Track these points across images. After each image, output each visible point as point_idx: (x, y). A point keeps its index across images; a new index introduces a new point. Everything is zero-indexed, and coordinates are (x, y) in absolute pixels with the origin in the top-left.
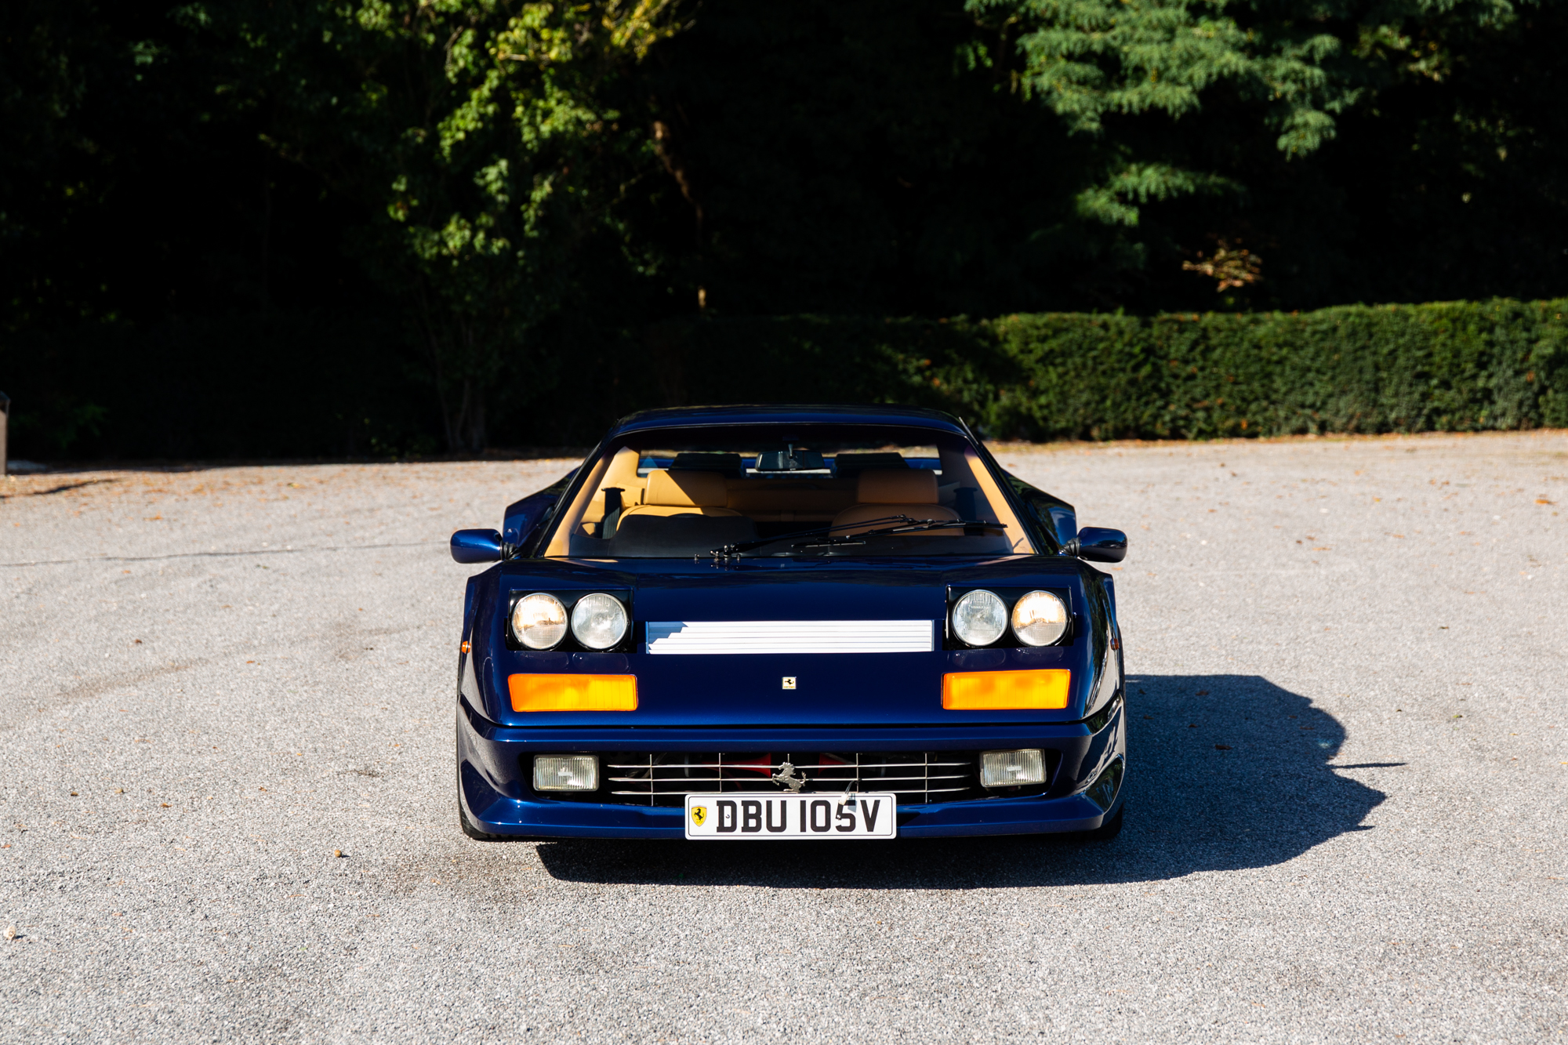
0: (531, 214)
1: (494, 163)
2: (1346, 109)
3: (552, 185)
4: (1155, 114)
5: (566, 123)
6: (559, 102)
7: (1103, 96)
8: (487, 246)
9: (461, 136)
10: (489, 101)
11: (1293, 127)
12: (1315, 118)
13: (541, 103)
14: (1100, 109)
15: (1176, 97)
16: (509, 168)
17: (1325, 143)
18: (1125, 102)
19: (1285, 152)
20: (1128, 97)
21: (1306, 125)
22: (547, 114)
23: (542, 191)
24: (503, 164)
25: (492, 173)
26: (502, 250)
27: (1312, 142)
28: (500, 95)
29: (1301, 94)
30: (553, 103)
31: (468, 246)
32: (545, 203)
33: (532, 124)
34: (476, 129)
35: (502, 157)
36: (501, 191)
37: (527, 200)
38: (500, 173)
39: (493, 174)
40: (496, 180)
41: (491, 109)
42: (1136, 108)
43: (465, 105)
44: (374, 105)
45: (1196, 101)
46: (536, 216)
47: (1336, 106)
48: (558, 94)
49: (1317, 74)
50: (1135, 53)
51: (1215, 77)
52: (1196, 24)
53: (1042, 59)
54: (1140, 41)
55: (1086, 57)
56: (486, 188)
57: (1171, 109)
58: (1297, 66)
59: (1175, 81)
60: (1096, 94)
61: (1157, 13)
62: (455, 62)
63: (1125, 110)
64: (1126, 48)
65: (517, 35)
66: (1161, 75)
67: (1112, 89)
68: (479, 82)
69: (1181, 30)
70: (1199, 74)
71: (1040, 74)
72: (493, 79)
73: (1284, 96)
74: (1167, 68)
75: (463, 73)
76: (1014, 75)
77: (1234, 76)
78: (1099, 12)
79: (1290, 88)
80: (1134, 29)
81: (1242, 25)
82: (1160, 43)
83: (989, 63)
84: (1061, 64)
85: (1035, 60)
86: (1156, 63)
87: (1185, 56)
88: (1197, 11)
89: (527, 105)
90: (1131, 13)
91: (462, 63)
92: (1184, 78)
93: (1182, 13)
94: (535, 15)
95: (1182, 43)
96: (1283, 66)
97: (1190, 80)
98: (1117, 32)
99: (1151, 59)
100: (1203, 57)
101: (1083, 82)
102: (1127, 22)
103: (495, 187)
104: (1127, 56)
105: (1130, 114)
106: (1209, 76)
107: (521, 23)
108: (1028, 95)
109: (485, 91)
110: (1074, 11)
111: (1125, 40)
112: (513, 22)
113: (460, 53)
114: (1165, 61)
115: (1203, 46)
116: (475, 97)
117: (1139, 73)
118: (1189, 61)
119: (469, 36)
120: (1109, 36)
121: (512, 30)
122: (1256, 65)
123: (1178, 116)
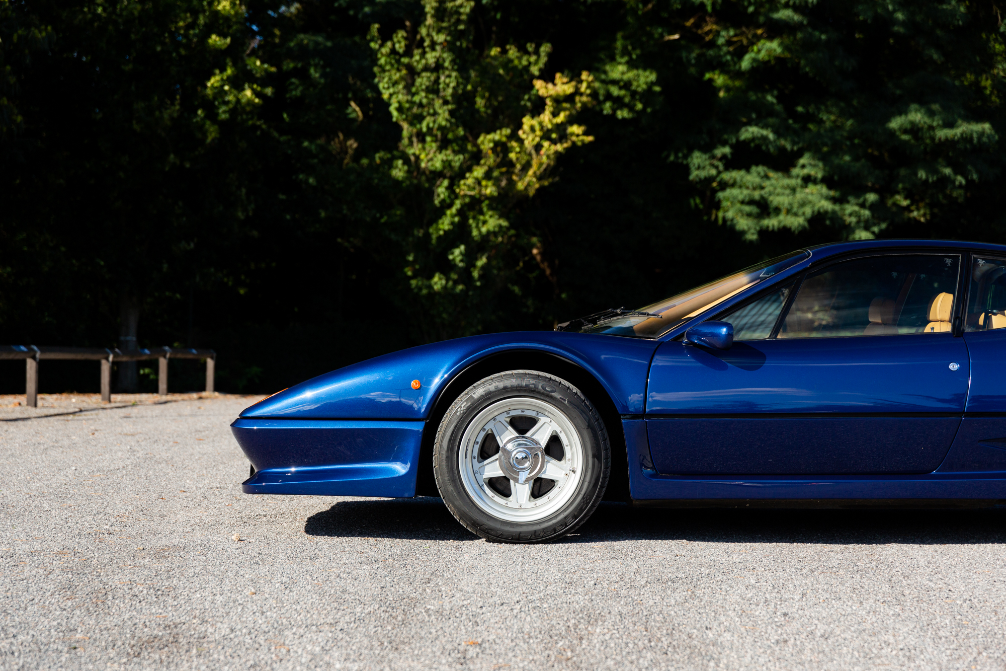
0: (476, 274)
1: (457, 247)
2: (881, 231)
3: (487, 258)
4: (785, 231)
5: (494, 227)
6: (491, 217)
7: (759, 222)
8: (454, 288)
9: (441, 233)
10: (456, 215)
12: (865, 235)
13: (482, 217)
14: (758, 228)
15: (795, 222)
16: (466, 249)
18: (770, 225)
20: (772, 223)
22: (485, 222)
23: (482, 261)
24: (462, 247)
25: (457, 252)
26: (462, 291)
28: (460, 212)
29: (858, 222)
30: (487, 217)
31: (445, 288)
32: (483, 268)
33: (477, 227)
34: (449, 229)
35: (462, 243)
36: (461, 261)
37: (474, 266)
38: (461, 252)
39: (457, 254)
40: (459, 255)
41: (456, 219)
42: (776, 228)
43: (444, 217)
45: (806, 224)
46: (479, 274)
47: (876, 229)
48: (490, 213)
49: (866, 213)
50: (775, 200)
51: (816, 213)
52: (806, 187)
53: (729, 204)
54: (778, 195)
55: (751, 202)
56: (454, 260)
57: (793, 229)
58: (856, 208)
59: (796, 214)
60: (755, 221)
61: (787, 181)
62: (439, 195)
63: (771, 228)
64: (771, 198)
65: (470, 181)
66: (789, 211)
67: (764, 218)
68: (450, 206)
69: (798, 190)
70: (808, 211)
71: (727, 211)
72: (458, 204)
73: (850, 223)
74: (792, 208)
75: (443, 201)
76: (714, 212)
77: (826, 212)
78: (757, 180)
79: (853, 220)
80: (775, 188)
81: (830, 187)
82: (788, 196)
83: (701, 206)
84: (738, 205)
85: (725, 204)
86: (786, 205)
87: (801, 202)
88: (807, 180)
89: (474, 218)
90: (773, 181)
91: (442, 196)
92: (800, 212)
93: (799, 181)
94: (479, 172)
95: (799, 196)
96: (850, 208)
97: (804, 214)
98: (767, 190)
99: (783, 204)
100: (810, 202)
101: (749, 215)
102: (772, 185)
103: (458, 259)
104: (771, 202)
105: (773, 230)
106: (813, 212)
107: (472, 175)
108: (720, 222)
109: (454, 210)
110: (744, 180)
111: (770, 194)
112: (468, 175)
113: (441, 191)
114: (790, 204)
115: (810, 197)
116: (448, 212)
117: (777, 210)
118: (803, 204)
119: (446, 183)
120: (763, 192)
121: (467, 179)
122: (837, 208)
123: (796, 232)
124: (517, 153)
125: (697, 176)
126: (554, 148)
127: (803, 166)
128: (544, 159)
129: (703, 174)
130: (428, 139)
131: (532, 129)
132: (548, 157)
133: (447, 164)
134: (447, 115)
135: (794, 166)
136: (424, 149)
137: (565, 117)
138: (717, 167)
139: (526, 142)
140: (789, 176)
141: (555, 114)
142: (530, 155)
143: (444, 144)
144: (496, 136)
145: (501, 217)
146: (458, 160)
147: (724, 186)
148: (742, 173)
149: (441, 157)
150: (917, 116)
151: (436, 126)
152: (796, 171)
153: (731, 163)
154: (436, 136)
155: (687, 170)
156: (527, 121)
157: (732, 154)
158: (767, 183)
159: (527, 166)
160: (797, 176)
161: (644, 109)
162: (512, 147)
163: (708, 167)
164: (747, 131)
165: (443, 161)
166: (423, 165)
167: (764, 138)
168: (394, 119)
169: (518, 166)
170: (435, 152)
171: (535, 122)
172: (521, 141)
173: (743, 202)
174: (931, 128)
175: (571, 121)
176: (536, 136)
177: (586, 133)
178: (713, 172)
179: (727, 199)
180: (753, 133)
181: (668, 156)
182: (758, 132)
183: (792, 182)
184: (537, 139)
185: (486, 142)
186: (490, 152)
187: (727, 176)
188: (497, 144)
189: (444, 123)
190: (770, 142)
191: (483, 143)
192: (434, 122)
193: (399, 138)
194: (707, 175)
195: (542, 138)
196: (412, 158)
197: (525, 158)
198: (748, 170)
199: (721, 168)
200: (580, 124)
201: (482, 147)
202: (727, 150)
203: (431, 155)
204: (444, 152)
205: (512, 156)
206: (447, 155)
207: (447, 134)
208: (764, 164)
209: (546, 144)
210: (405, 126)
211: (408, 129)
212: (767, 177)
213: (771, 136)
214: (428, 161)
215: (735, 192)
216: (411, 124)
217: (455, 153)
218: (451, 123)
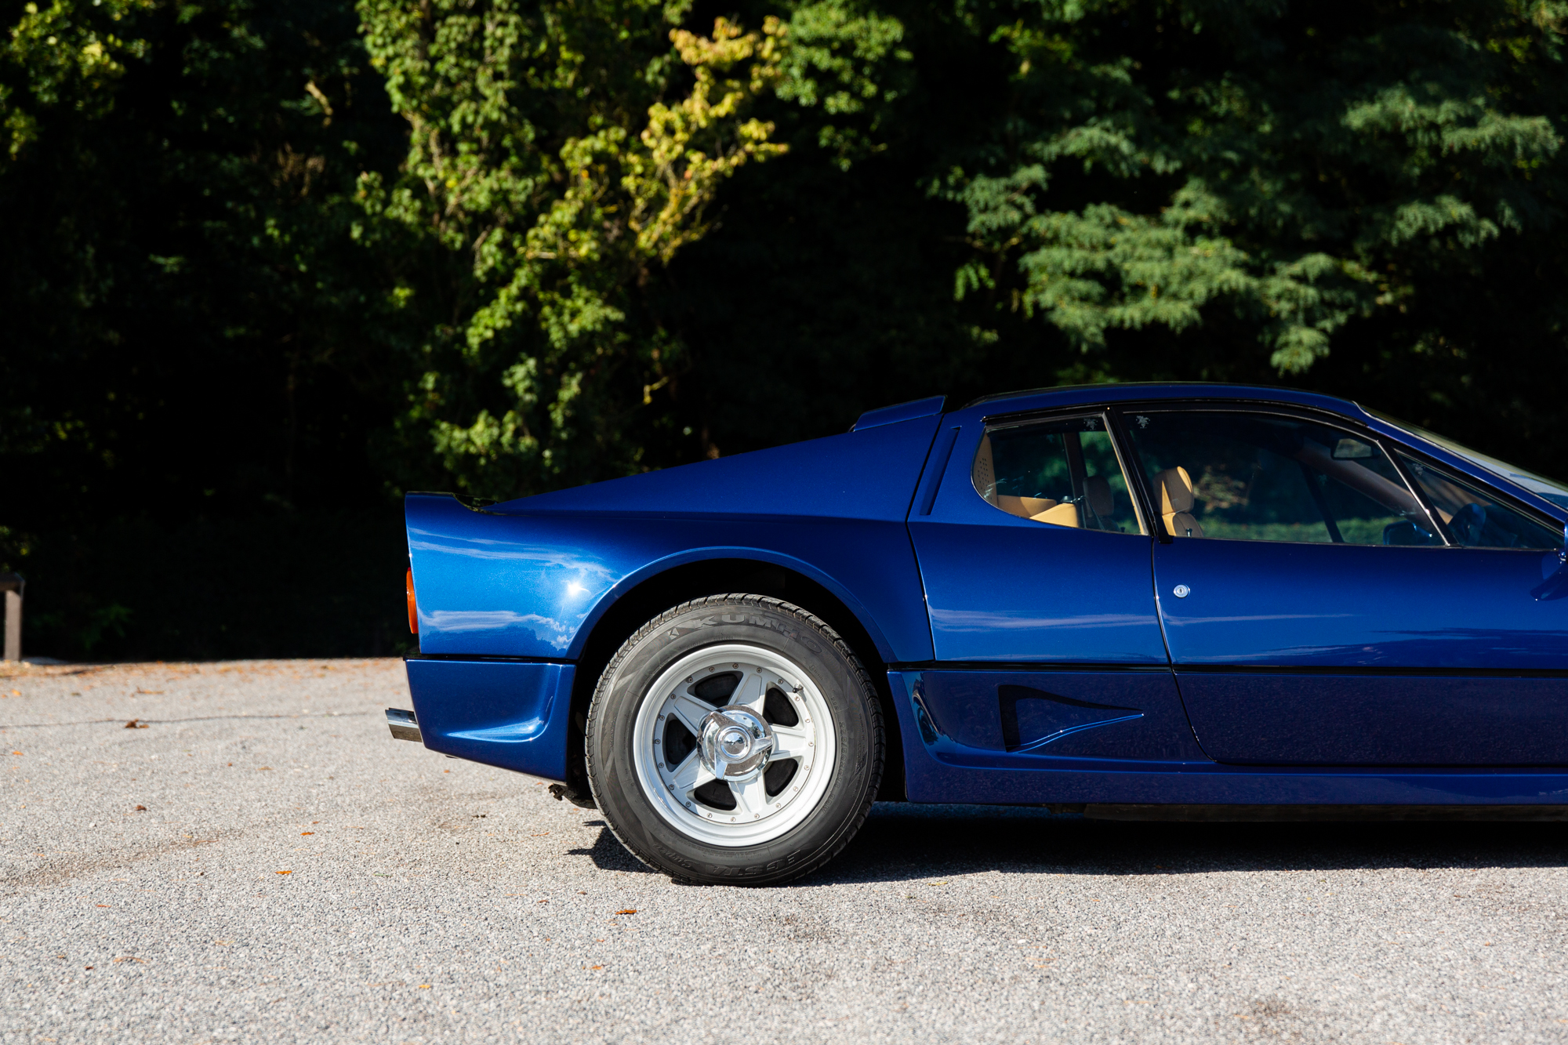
0: (558, 417)
1: (522, 362)
2: (1338, 328)
3: (581, 382)
4: (1156, 328)
5: (594, 323)
6: (587, 301)
7: (1104, 311)
8: (514, 444)
9: (489, 334)
10: (518, 299)
11: (1286, 344)
12: (1309, 336)
13: (569, 303)
14: (1103, 324)
15: (1176, 312)
16: (537, 367)
17: (1318, 360)
18: (1127, 317)
19: (1278, 368)
20: (1130, 313)
21: (1300, 343)
22: (575, 314)
23: (571, 389)
24: (531, 363)
25: (520, 371)
26: (529, 448)
27: (1306, 359)
28: (528, 294)
29: (1293, 313)
30: (580, 302)
31: (496, 443)
32: (572, 403)
33: (560, 322)
34: (504, 327)
35: (530, 356)
36: (529, 390)
37: (555, 399)
38: (528, 372)
39: (520, 375)
40: (523, 380)
41: (519, 307)
42: (1138, 325)
43: (494, 302)
44: (402, 304)
45: (1196, 315)
46: (564, 416)
47: (1328, 325)
48: (585, 293)
49: (1311, 293)
50: (1136, 270)
51: (1215, 293)
52: (1193, 243)
53: (1044, 277)
54: (1140, 259)
55: (1090, 274)
56: (513, 387)
57: (1172, 324)
58: (1291, 285)
59: (1175, 297)
60: (1098, 310)
61: (1156, 234)
62: (483, 260)
63: (1127, 324)
64: (1127, 266)
65: (547, 231)
66: (1160, 292)
67: (1113, 305)
68: (507, 280)
69: (1179, 249)
70: (1200, 289)
71: (1043, 291)
72: (522, 277)
73: (1278, 314)
74: (1167, 284)
75: (492, 272)
76: (1015, 294)
77: (1233, 292)
78: (1099, 233)
79: (1285, 307)
80: (1134, 247)
81: (1237, 246)
82: (1160, 260)
83: (991, 284)
84: (1064, 281)
85: (1037, 277)
86: (1157, 279)
87: (1185, 272)
88: (1194, 231)
89: (553, 304)
90: (1128, 234)
91: (490, 262)
92: (1184, 293)
93: (1179, 233)
94: (564, 212)
95: (1182, 261)
96: (1276, 285)
97: (1191, 295)
98: (1118, 249)
99: (1152, 276)
100: (1203, 273)
101: (1085, 299)
102: (1127, 241)
103: (521, 388)
104: (1128, 272)
105: (1132, 328)
106: (1210, 291)
107: (551, 220)
108: (1030, 313)
109: (514, 289)
110: (1074, 232)
111: (1125, 258)
112: (542, 218)
113: (488, 252)
114: (1165, 278)
115: (1201, 263)
116: (503, 294)
117: (1139, 290)
118: (1189, 276)
119: (498, 235)
120: (1111, 254)
121: (542, 226)
122: (1255, 283)
123: (1179, 330)
124: (637, 176)
125: (983, 224)
126: (711, 166)
127: (1187, 205)
128: (693, 188)
129: (995, 220)
130: (463, 147)
131: (669, 130)
132: (700, 184)
133: (501, 196)
134: (501, 100)
135: (1170, 204)
136: (454, 167)
137: (733, 104)
138: (1020, 207)
139: (656, 154)
140: (1161, 223)
141: (713, 99)
142: (664, 181)
143: (493, 159)
144: (598, 143)
145: (607, 302)
146: (521, 189)
147: (1034, 243)
148: (1071, 217)
149: (489, 183)
150: (1404, 107)
151: (480, 120)
152: (1172, 214)
153: (1047, 199)
154: (478, 141)
155: (962, 212)
156: (658, 114)
157: (1048, 181)
158: (1118, 238)
159: (656, 204)
160: (1177, 224)
161: (880, 95)
162: (629, 165)
163: (1003, 208)
164: (1079, 135)
165: (492, 191)
166: (452, 200)
167: (1113, 151)
168: (395, 109)
169: (640, 203)
170: (476, 174)
171: (674, 116)
172: (645, 152)
173: (1072, 274)
174: (1434, 127)
175: (744, 112)
176: (676, 143)
177: (773, 138)
178: (1015, 216)
179: (1042, 268)
180: (1091, 140)
181: (928, 184)
182: (1101, 138)
183: (1166, 235)
184: (679, 149)
185: (577, 154)
186: (585, 174)
187: (1040, 225)
188: (599, 157)
189: (495, 115)
190: (1124, 158)
191: (571, 156)
192: (477, 113)
193: (405, 147)
194: (1002, 223)
195: (688, 146)
196: (431, 185)
197: (654, 186)
198: (1080, 214)
199: (1029, 207)
200: (762, 119)
201: (569, 164)
202: (1037, 173)
203: (468, 181)
204: (494, 173)
205: (629, 182)
206: (502, 177)
207: (503, 136)
208: (1111, 201)
209: (696, 158)
210: (417, 121)
211: (422, 128)
212: (1116, 226)
213: (1125, 147)
214: (463, 192)
215: (1057, 254)
216: (429, 118)
217: (518, 173)
218: (510, 116)
